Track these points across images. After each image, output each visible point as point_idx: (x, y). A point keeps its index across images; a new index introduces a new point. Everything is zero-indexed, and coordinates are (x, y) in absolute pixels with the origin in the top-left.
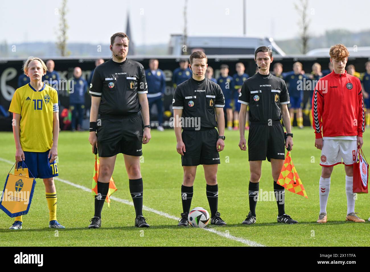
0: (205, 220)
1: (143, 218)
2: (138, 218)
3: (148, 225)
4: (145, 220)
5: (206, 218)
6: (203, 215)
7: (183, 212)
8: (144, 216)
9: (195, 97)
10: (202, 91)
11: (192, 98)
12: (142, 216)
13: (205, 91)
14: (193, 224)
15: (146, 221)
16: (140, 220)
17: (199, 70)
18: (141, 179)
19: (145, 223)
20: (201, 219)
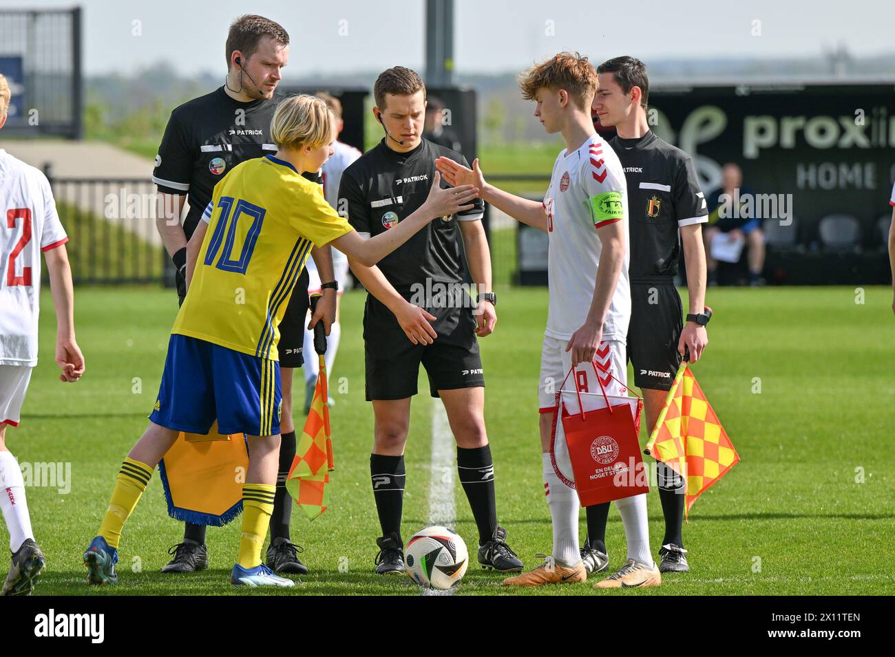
0: (452, 563)
1: (290, 545)
2: (276, 544)
3: (305, 568)
4: (295, 551)
5: (455, 560)
6: (445, 550)
7: (382, 535)
8: (293, 540)
9: (400, 200)
10: (416, 178)
11: (391, 203)
12: (289, 542)
13: (425, 177)
14: (416, 576)
15: (298, 555)
16: (280, 551)
17: (406, 129)
18: (293, 433)
19: (296, 560)
20: (437, 563)
